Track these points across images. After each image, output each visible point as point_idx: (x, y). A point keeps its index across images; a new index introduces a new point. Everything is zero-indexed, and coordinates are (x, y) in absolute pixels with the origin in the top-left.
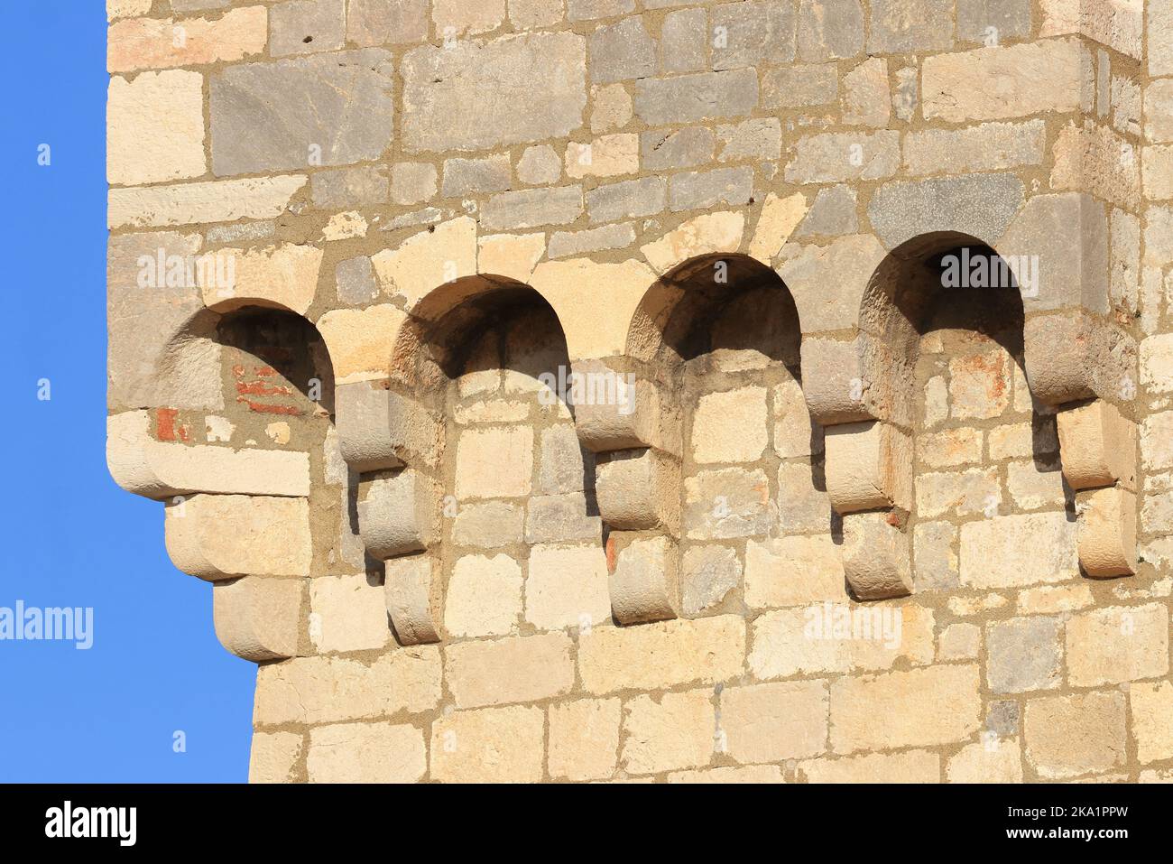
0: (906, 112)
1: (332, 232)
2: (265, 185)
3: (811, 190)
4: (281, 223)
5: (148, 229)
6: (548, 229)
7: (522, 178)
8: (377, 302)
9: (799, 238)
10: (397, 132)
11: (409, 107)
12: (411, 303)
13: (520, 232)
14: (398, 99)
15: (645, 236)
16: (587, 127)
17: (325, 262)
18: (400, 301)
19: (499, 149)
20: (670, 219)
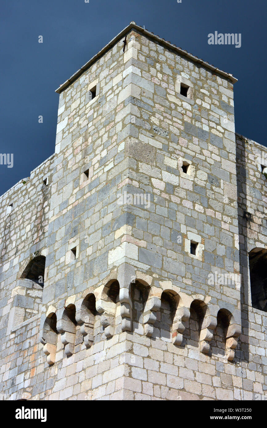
0: (222, 292)
1: (154, 275)
2: (145, 265)
3: (212, 297)
4: (147, 271)
5: (129, 264)
6: (181, 288)
7: (178, 279)
8: (159, 288)
9: (210, 302)
10: (162, 266)
11: (164, 264)
12: (164, 290)
13: (177, 286)
14: (163, 262)
15: (192, 294)
16: (185, 276)
17: (153, 279)
18: (162, 289)
19: (175, 274)
20: (195, 293)
